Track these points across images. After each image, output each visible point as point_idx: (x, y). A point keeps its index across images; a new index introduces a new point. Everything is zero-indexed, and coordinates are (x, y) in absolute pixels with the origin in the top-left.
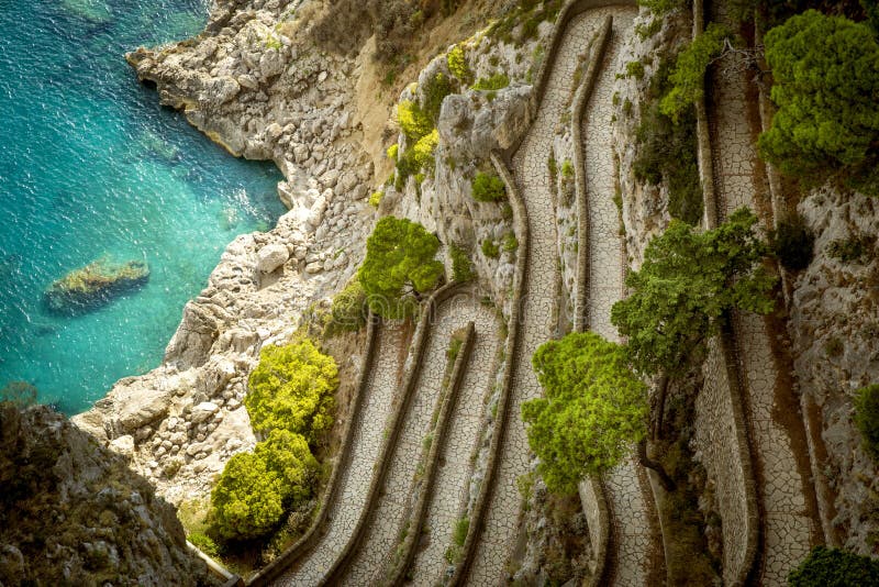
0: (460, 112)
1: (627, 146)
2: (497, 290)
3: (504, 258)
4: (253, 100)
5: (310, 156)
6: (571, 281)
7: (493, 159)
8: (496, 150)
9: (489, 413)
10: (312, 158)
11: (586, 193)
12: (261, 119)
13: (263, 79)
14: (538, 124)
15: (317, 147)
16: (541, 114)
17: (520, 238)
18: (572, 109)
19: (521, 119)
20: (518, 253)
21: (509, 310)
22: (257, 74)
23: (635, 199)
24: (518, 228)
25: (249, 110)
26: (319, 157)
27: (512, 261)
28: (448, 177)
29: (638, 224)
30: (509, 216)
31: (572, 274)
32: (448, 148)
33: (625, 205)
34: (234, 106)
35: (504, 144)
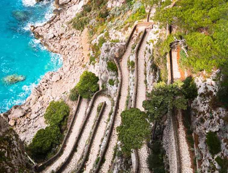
0: (107, 47)
1: (148, 61)
2: (112, 94)
3: (115, 85)
4: (56, 39)
5: (68, 54)
6: (132, 93)
7: (114, 60)
8: (115, 58)
9: (108, 127)
10: (69, 55)
11: (137, 71)
12: (58, 44)
13: (60, 34)
14: (126, 52)
15: (70, 52)
16: (127, 50)
17: (120, 81)
18: (135, 49)
19: (122, 51)
20: (119, 84)
21: (115, 99)
22: (58, 33)
23: (150, 74)
24: (119, 78)
25: (55, 41)
26: (71, 54)
27: (117, 86)
28: (103, 63)
29: (150, 81)
30: (117, 74)
31: (132, 91)
32: (103, 56)
33: (147, 76)
34: (52, 40)
35: (117, 56)
